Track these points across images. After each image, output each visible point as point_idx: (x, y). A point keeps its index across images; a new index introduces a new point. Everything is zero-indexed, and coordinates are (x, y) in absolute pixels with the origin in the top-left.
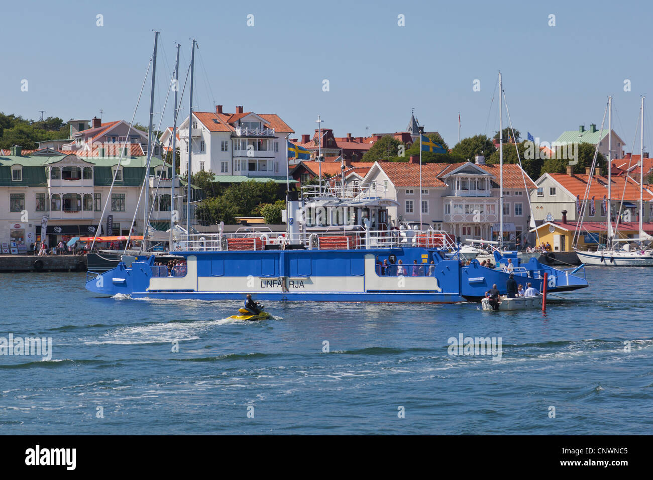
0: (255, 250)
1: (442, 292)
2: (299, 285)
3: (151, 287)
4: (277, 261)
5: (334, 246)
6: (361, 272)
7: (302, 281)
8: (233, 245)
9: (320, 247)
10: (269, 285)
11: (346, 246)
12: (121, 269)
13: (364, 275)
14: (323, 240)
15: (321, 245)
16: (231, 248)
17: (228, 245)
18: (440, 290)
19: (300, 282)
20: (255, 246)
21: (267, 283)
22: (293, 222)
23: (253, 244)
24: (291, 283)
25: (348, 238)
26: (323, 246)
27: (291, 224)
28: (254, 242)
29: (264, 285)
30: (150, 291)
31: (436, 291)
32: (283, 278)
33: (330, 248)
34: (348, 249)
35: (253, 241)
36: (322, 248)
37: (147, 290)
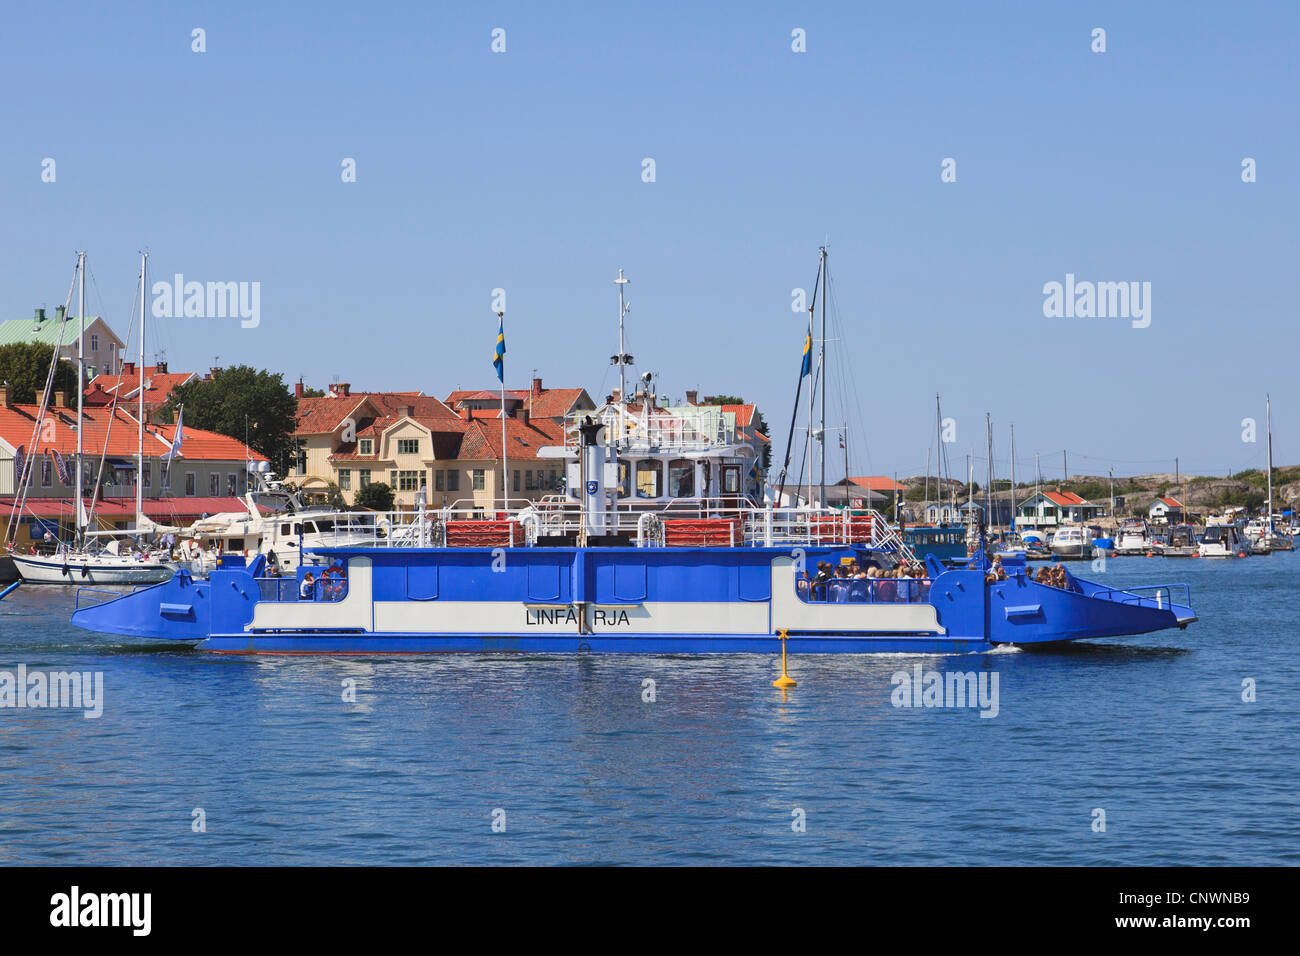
0: (511, 546)
1: (947, 634)
2: (618, 620)
3: (257, 623)
4: (565, 570)
5: (701, 540)
6: (763, 594)
7: (624, 612)
8: (459, 535)
9: (666, 542)
10: (545, 619)
11: (729, 539)
12: (182, 585)
13: (769, 600)
14: (674, 527)
15: (669, 537)
16: (455, 541)
17: (448, 535)
18: (942, 630)
19: (618, 614)
20: (511, 538)
21: (541, 614)
22: (596, 490)
23: (508, 534)
24: (599, 615)
25: (732, 524)
26: (674, 540)
27: (592, 494)
28: (511, 530)
29: (532, 619)
30: (255, 631)
31: (934, 634)
32: (580, 605)
33: (689, 544)
34: (732, 546)
35: (508, 527)
36: (670, 543)
37: (247, 628)
